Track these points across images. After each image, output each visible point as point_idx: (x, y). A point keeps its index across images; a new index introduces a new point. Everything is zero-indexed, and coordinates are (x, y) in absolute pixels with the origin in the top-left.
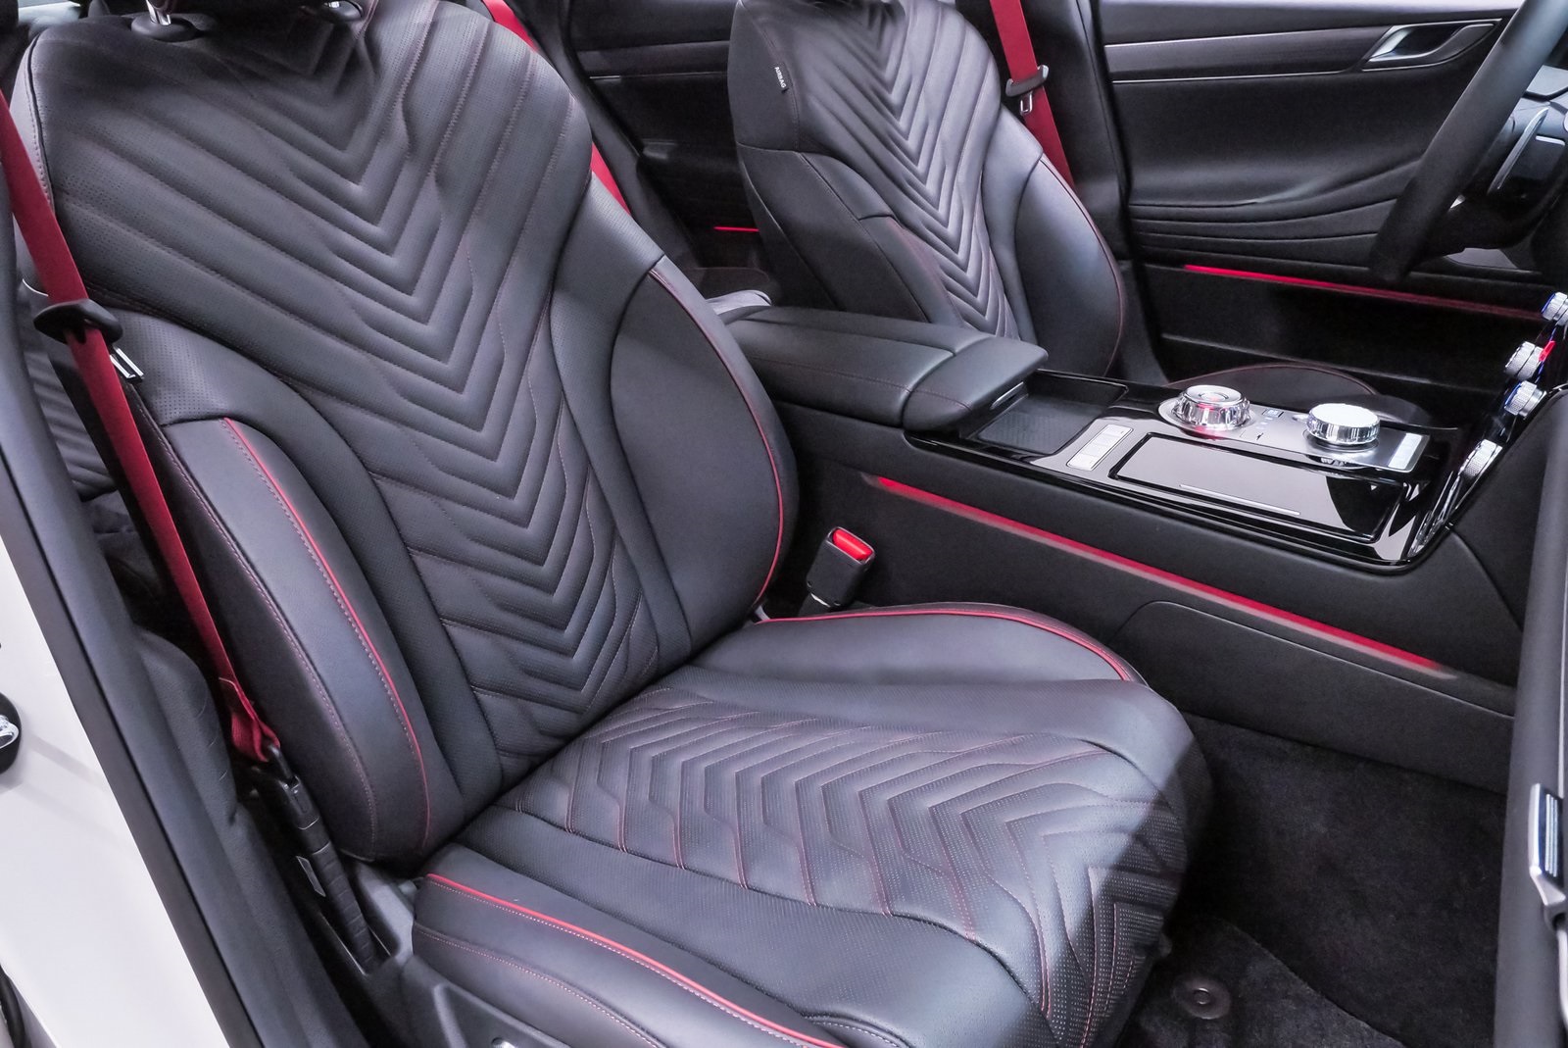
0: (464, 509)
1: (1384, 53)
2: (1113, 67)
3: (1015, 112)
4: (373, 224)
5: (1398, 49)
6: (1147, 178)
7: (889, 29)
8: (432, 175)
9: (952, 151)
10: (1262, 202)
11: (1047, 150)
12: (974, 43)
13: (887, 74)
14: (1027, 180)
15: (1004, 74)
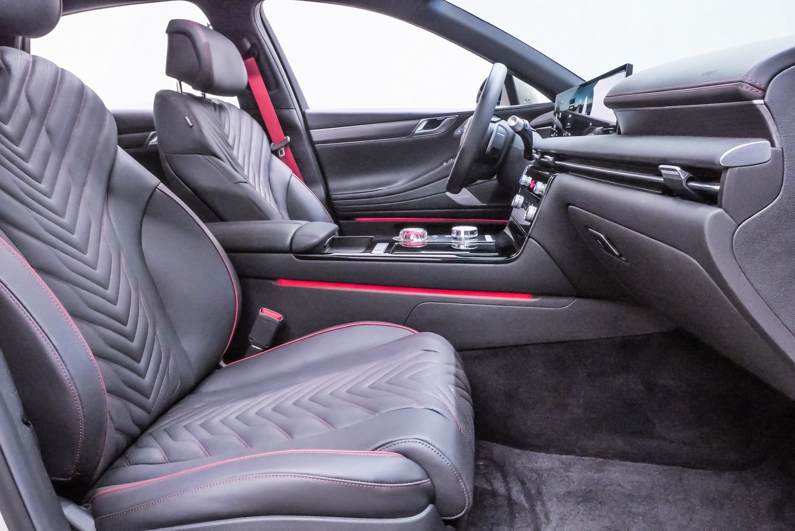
0: (85, 292)
1: (419, 130)
2: (315, 139)
3: (277, 156)
4: (17, 146)
5: (424, 128)
6: (333, 185)
7: (222, 114)
8: (44, 129)
9: (256, 169)
10: (384, 189)
11: (294, 172)
12: (256, 126)
13: (226, 131)
14: (289, 184)
15: (270, 141)
